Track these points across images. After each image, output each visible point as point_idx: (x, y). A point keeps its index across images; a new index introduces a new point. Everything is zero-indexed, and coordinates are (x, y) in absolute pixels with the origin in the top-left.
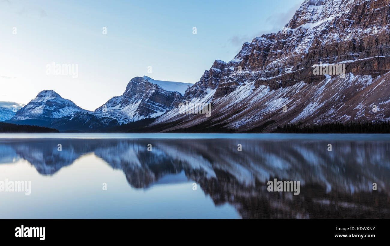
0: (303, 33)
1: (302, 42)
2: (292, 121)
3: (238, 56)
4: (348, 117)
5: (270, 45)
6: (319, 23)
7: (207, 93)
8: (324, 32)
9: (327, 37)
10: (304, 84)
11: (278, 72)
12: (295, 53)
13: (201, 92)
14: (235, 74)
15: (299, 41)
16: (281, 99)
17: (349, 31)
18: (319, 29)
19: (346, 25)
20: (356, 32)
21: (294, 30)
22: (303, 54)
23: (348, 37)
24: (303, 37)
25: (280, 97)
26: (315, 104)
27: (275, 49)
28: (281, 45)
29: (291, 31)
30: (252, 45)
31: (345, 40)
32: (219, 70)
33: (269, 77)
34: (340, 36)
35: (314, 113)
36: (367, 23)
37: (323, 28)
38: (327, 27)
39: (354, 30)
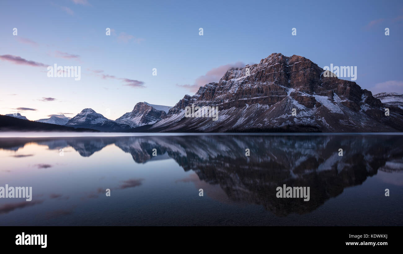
0: (232, 83)
1: (232, 87)
2: (233, 127)
3: (198, 93)
4: (261, 125)
5: (216, 88)
6: (239, 79)
7: (181, 112)
8: (242, 83)
9: (245, 85)
10: (235, 108)
11: (221, 102)
12: (229, 93)
13: (178, 111)
14: (197, 102)
15: (230, 87)
16: (224, 115)
17: (256, 83)
18: (240, 82)
19: (254, 80)
20: (260, 84)
21: (227, 81)
22: (234, 93)
23: (256, 86)
24: (232, 85)
25: (223, 114)
26: (243, 118)
27: (218, 90)
28: (221, 89)
29: (226, 82)
30: (204, 88)
31: (254, 87)
32: (187, 100)
33: (216, 104)
34: (252, 86)
35: (243, 122)
36: (264, 80)
37: (242, 81)
38: (244, 81)
39: (258, 83)
